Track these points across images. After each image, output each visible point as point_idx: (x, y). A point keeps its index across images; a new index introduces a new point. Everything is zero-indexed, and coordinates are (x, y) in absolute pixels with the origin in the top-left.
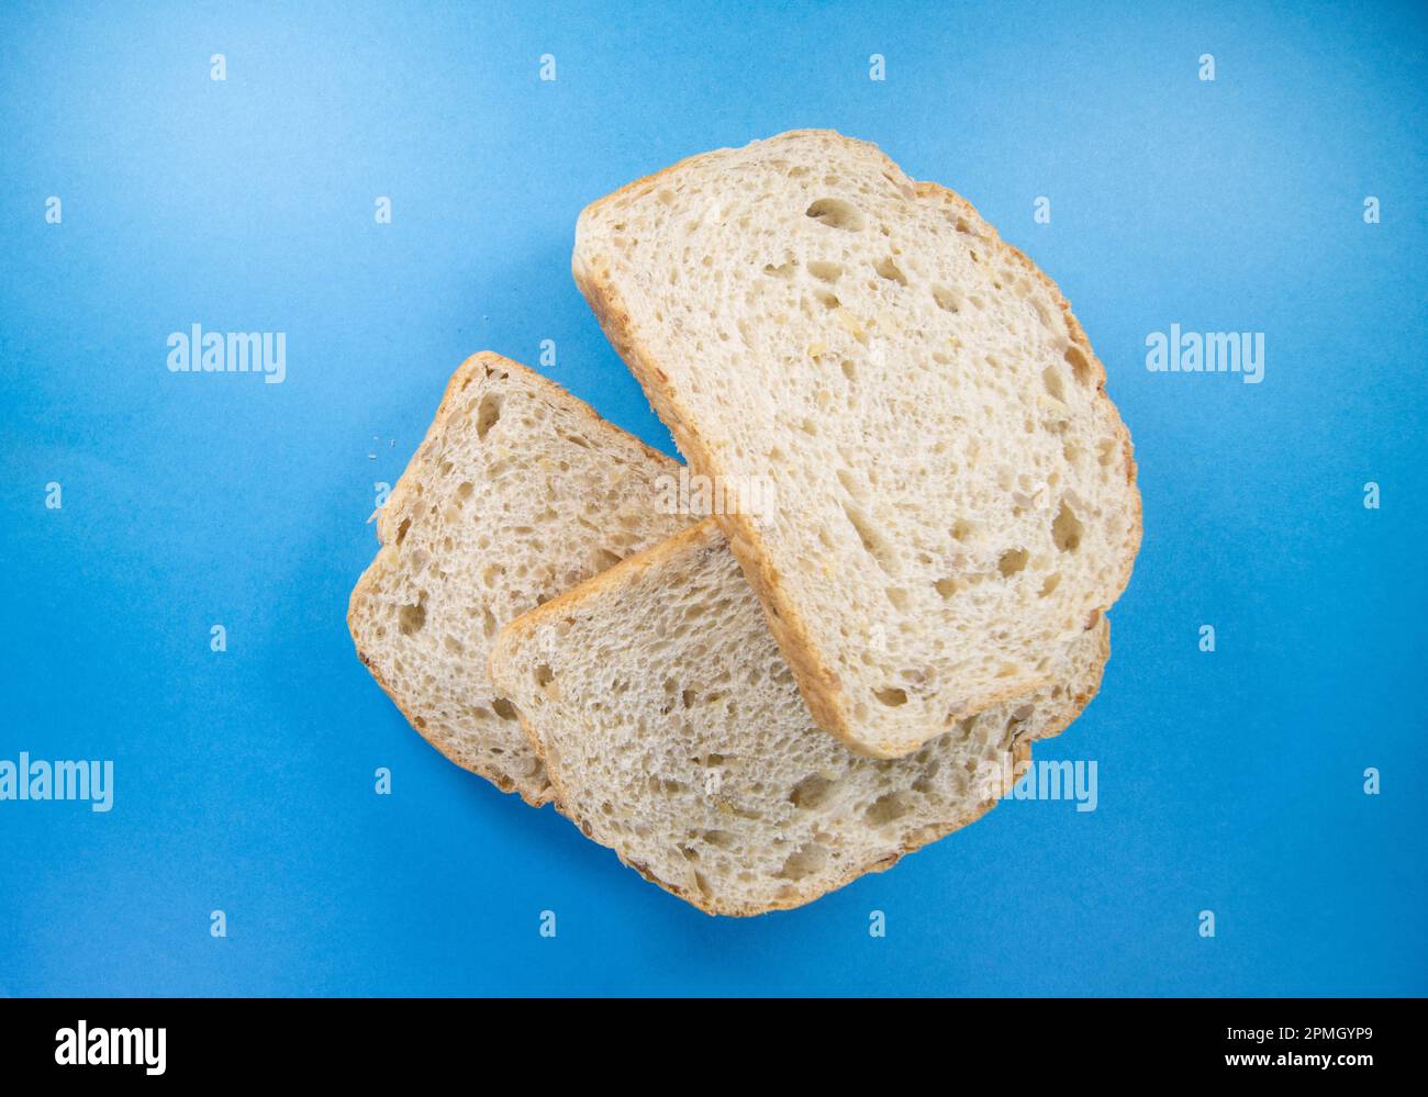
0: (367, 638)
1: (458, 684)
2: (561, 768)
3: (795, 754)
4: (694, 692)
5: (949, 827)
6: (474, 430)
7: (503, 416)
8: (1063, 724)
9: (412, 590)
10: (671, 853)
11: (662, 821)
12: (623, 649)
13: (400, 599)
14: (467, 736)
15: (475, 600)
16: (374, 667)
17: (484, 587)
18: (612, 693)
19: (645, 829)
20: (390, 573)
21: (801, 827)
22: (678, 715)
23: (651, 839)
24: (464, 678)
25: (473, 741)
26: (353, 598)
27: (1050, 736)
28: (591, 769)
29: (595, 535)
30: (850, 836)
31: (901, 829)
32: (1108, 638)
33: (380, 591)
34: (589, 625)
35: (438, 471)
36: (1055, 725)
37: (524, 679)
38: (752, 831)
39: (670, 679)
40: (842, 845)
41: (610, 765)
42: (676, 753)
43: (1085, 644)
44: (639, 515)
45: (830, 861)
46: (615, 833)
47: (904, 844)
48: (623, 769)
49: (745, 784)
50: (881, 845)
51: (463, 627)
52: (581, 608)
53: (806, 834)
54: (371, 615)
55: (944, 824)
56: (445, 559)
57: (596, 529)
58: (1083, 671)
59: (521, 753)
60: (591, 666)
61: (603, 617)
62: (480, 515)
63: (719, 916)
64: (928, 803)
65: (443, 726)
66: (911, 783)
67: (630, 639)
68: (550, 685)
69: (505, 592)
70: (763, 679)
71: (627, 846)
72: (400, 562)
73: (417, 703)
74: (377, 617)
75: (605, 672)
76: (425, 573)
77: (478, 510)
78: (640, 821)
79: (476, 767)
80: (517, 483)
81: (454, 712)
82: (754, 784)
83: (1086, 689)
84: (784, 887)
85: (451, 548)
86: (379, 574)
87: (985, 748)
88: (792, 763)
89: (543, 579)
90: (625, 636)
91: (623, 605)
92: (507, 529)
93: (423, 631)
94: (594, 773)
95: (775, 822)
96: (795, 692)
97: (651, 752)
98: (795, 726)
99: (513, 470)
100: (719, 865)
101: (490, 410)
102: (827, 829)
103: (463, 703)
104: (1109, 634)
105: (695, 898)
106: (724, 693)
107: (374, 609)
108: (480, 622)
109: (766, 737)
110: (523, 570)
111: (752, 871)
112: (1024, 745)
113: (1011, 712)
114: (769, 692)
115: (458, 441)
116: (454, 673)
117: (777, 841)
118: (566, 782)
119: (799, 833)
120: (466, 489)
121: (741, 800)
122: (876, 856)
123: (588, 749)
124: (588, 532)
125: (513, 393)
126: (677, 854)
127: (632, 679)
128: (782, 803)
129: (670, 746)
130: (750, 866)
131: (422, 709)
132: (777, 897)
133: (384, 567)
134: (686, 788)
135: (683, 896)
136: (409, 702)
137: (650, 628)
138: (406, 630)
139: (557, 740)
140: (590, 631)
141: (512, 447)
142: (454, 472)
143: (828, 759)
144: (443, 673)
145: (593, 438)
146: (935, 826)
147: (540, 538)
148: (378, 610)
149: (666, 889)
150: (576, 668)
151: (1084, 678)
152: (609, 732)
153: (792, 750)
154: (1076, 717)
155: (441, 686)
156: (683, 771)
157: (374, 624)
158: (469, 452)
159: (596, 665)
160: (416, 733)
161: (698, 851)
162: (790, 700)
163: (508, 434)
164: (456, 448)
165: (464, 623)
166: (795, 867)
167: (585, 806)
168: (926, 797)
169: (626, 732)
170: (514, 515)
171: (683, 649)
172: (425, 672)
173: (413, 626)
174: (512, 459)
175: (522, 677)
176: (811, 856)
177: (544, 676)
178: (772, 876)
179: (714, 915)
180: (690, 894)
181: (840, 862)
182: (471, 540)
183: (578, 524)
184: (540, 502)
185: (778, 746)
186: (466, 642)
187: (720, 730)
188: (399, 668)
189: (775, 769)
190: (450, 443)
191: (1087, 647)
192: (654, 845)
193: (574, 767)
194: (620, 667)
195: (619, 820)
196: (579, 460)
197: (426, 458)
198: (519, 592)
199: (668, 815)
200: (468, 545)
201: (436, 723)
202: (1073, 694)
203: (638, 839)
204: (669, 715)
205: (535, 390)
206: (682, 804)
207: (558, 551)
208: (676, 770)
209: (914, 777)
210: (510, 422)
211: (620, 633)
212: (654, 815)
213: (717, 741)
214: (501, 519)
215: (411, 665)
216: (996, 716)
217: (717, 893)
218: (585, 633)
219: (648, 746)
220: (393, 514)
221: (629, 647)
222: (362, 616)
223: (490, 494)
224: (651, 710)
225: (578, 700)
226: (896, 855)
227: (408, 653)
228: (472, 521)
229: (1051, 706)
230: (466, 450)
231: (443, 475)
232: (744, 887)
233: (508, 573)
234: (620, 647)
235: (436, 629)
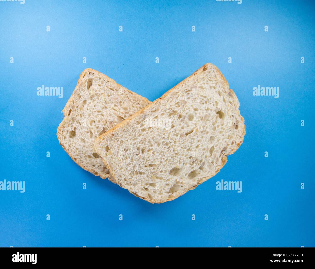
0: (61, 139)
1: (84, 150)
2: (113, 171)
3: (170, 163)
4: (144, 150)
5: (209, 177)
6: (86, 87)
7: (93, 84)
8: (234, 151)
9: (72, 127)
10: (142, 189)
11: (139, 182)
12: (126, 141)
13: (69, 129)
14: (86, 162)
15: (88, 129)
16: (64, 146)
17: (90, 126)
18: (124, 152)
19: (135, 184)
20: (67, 123)
21: (173, 180)
22: (141, 155)
23: (137, 186)
24: (85, 148)
25: (88, 164)
26: (58, 130)
27: (231, 154)
28: (121, 170)
29: (116, 112)
30: (185, 181)
31: (197, 179)
32: (245, 129)
33: (65, 127)
34: (117, 136)
35: (78, 98)
36: (232, 151)
37: (103, 150)
38: (161, 182)
39: (138, 147)
40: (183, 184)
41: (125, 169)
42: (141, 165)
43: (239, 131)
44: (127, 107)
45: (180, 188)
46: (128, 186)
47: (198, 182)
48: (128, 170)
49: (158, 171)
50: (192, 183)
51: (85, 136)
52: (115, 131)
53: (174, 182)
54: (62, 133)
55: (207, 177)
56: (80, 119)
57: (117, 111)
58: (239, 137)
59: (100, 166)
60: (119, 145)
61: (121, 133)
62: (88, 108)
63: (155, 204)
64: (203, 172)
65: (81, 160)
66: (199, 168)
67: (128, 138)
68: (109, 151)
69: (95, 127)
70: (161, 145)
71: (131, 188)
72: (69, 120)
73: (74, 155)
74: (64, 134)
75: (122, 147)
76: (75, 123)
77: (88, 107)
78: (134, 182)
79: (89, 170)
80: (97, 100)
81: (83, 157)
82: (160, 171)
83: (240, 142)
84: (169, 195)
85: (81, 117)
86: (64, 123)
87: (216, 158)
88: (169, 165)
89: (104, 123)
90: (126, 138)
91: (125, 130)
92: (95, 111)
93: (75, 137)
94: (121, 171)
95: (166, 179)
96: (169, 148)
97: (135, 165)
98: (169, 156)
99: (96, 97)
100: (153, 191)
101: (90, 83)
102: (179, 180)
103: (85, 154)
104: (245, 128)
105: (148, 200)
106: (151, 149)
107: (63, 132)
108: (89, 134)
109: (163, 159)
110: (99, 121)
111: (162, 192)
112: (225, 156)
113: (222, 149)
114: (162, 148)
115: (82, 90)
116: (83, 147)
117: (167, 184)
118: (115, 174)
119: (172, 182)
120: (85, 102)
121: (158, 175)
122: (191, 186)
123: (120, 166)
124: (115, 112)
125: (96, 78)
126: (143, 189)
127: (129, 148)
128: (168, 175)
129: (139, 163)
130: (161, 191)
131: (75, 156)
132: (169, 198)
133: (65, 122)
134: (144, 173)
135: (145, 199)
136: (72, 154)
137: (132, 135)
138: (71, 137)
139: (112, 164)
140: (118, 137)
141: (96, 91)
142: (82, 98)
143: (178, 163)
144: (80, 147)
145: (116, 88)
146: (205, 177)
147: (103, 113)
148: (64, 132)
149: (141, 198)
150: (115, 146)
151: (239, 140)
152: (124, 161)
153: (169, 162)
154: (238, 149)
155: (80, 150)
156: (143, 169)
157: (63, 136)
158: (85, 93)
159: (120, 145)
160: (74, 162)
161: (148, 188)
162: (168, 150)
163: (94, 88)
164: (82, 92)
165: (85, 135)
166: (172, 190)
167: (120, 180)
168: (202, 171)
169: (129, 161)
170: (97, 108)
171: (141, 139)
172: (76, 147)
173: (73, 136)
174: (96, 94)
175: (102, 149)
176: (176, 187)
177: (107, 149)
178: (167, 193)
179: (153, 203)
180: (147, 199)
181: (183, 188)
182: (86, 114)
183: (112, 110)
184: (103, 105)
185: (166, 161)
186: (86, 139)
187: (151, 158)
188: (70, 146)
189: (165, 167)
190: (80, 90)
191: (240, 132)
192: (137, 188)
193: (116, 170)
194: (126, 145)
195: (129, 182)
196: (112, 94)
197: (75, 94)
198: (98, 127)
199: (140, 180)
200: (86, 116)
201: (79, 159)
202: (237, 144)
203: (133, 186)
204: (138, 156)
205: (101, 77)
206: (143, 177)
207: (108, 116)
208: (141, 169)
209: (199, 166)
210: (95, 85)
211: (125, 137)
212: (137, 180)
213: (151, 161)
214: (93, 109)
215: (73, 145)
216: (218, 150)
217: (154, 198)
218: (116, 138)
219: (134, 164)
220: (67, 108)
221: (128, 140)
222: (60, 134)
223: (91, 103)
224: (134, 155)
225: (116, 154)
226: (196, 185)
227: (72, 142)
228: (86, 110)
229: (231, 147)
230: (84, 92)
231: (79, 99)
232: (160, 196)
233: (96, 122)
234: (125, 140)
235: (78, 136)
